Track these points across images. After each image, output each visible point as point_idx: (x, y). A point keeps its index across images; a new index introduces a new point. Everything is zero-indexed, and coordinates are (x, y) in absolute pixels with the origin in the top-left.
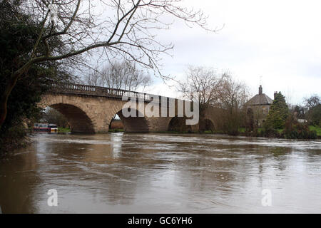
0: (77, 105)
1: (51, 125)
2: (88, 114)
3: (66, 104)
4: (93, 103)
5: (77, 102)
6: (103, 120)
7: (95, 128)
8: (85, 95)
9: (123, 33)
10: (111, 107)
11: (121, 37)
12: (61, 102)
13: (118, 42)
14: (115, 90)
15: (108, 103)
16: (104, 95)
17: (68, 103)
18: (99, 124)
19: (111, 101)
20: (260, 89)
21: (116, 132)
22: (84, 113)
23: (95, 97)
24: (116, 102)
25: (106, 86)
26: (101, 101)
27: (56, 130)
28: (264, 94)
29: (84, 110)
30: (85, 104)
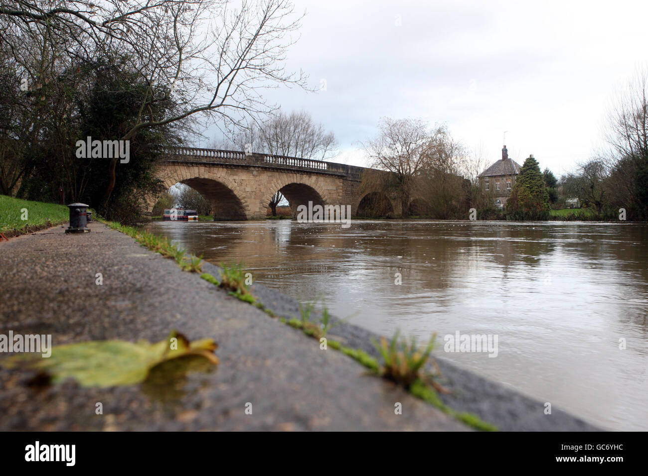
0: (220, 180)
1: (188, 211)
2: (235, 193)
3: (204, 179)
4: (243, 176)
5: (220, 175)
6: (258, 201)
7: (247, 213)
8: (230, 165)
9: (226, 96)
10: (269, 182)
11: (224, 99)
12: (197, 176)
13: (221, 105)
14: (280, 157)
15: (265, 177)
16: (259, 164)
17: (206, 177)
18: (253, 207)
19: (269, 174)
20: (505, 151)
21: (281, 218)
22: (231, 191)
23: (246, 168)
24: (276, 174)
25: (266, 152)
26: (255, 173)
27: (195, 219)
28: (510, 159)
29: (230, 187)
30: (231, 178)
